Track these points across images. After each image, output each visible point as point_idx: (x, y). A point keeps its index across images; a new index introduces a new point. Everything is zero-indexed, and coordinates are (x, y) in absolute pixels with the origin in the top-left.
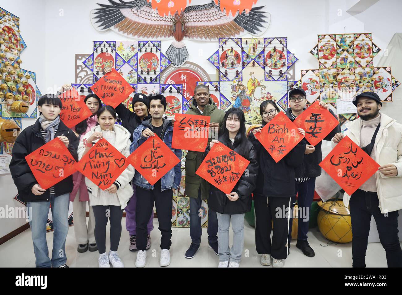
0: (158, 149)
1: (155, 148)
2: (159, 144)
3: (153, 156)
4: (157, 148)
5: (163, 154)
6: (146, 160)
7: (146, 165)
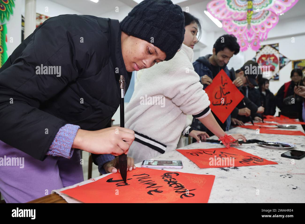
0: (226, 86)
1: (223, 85)
2: (226, 80)
3: (222, 93)
4: (225, 84)
5: (229, 91)
6: (217, 97)
7: (217, 102)
